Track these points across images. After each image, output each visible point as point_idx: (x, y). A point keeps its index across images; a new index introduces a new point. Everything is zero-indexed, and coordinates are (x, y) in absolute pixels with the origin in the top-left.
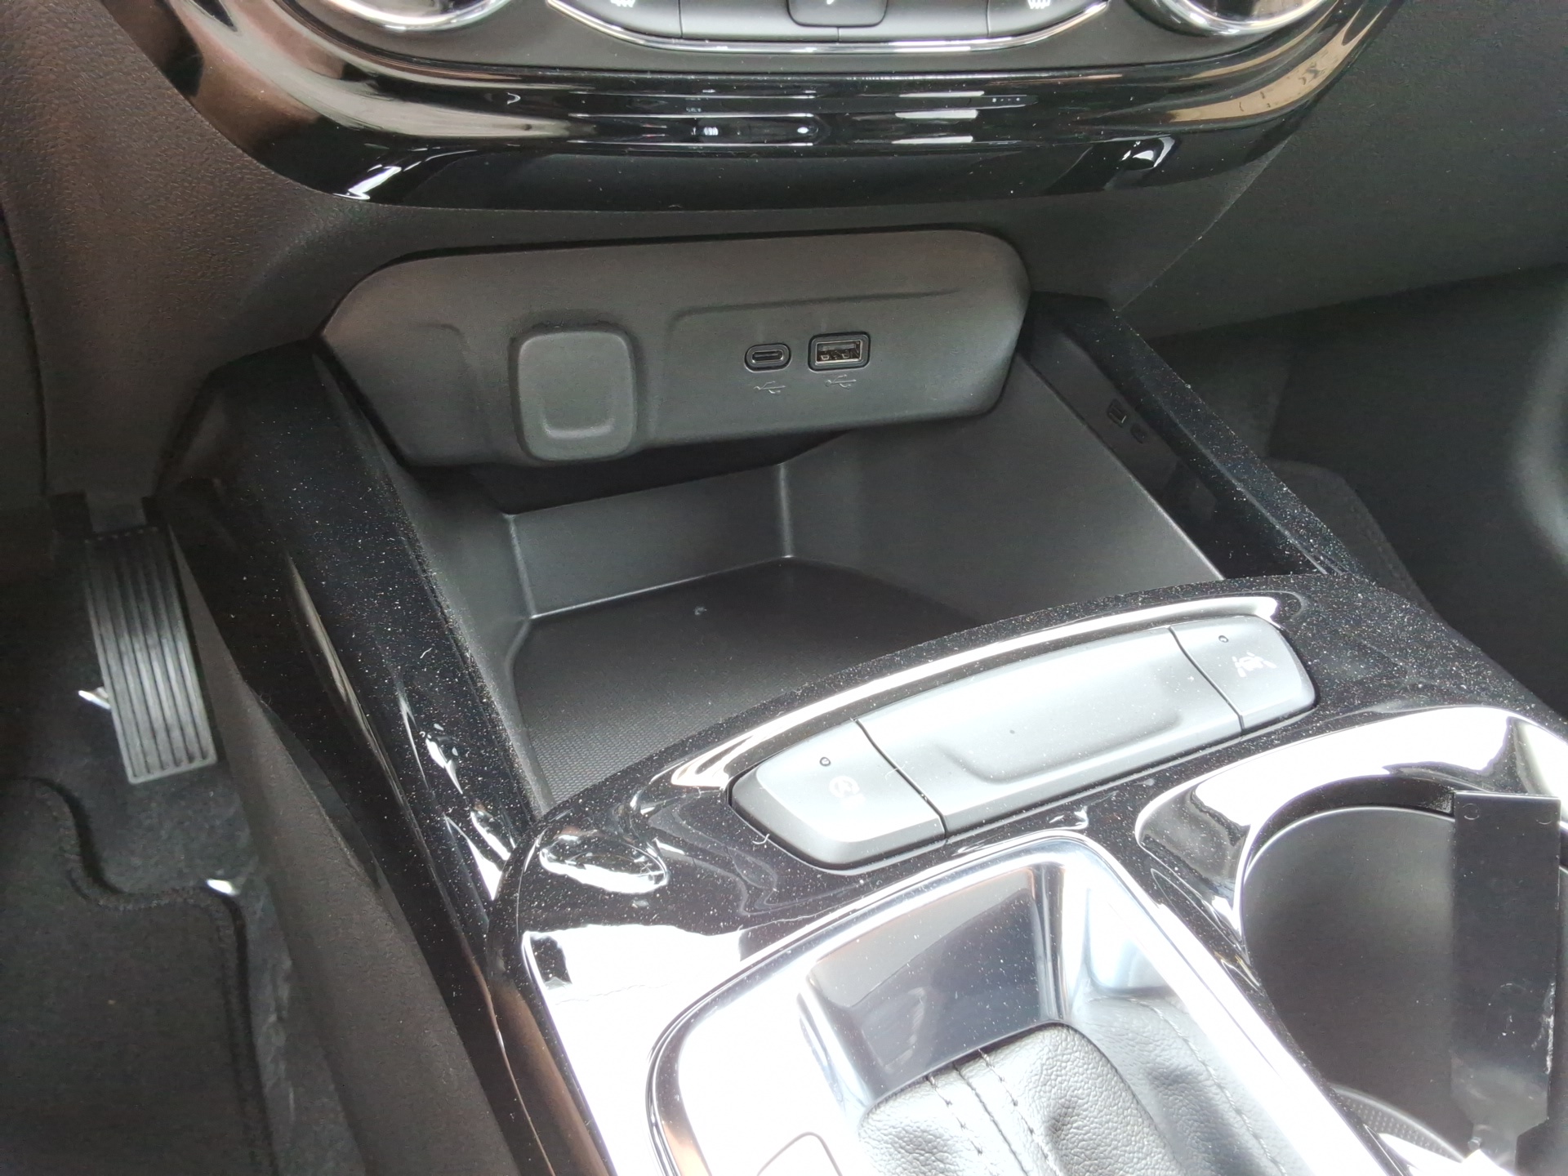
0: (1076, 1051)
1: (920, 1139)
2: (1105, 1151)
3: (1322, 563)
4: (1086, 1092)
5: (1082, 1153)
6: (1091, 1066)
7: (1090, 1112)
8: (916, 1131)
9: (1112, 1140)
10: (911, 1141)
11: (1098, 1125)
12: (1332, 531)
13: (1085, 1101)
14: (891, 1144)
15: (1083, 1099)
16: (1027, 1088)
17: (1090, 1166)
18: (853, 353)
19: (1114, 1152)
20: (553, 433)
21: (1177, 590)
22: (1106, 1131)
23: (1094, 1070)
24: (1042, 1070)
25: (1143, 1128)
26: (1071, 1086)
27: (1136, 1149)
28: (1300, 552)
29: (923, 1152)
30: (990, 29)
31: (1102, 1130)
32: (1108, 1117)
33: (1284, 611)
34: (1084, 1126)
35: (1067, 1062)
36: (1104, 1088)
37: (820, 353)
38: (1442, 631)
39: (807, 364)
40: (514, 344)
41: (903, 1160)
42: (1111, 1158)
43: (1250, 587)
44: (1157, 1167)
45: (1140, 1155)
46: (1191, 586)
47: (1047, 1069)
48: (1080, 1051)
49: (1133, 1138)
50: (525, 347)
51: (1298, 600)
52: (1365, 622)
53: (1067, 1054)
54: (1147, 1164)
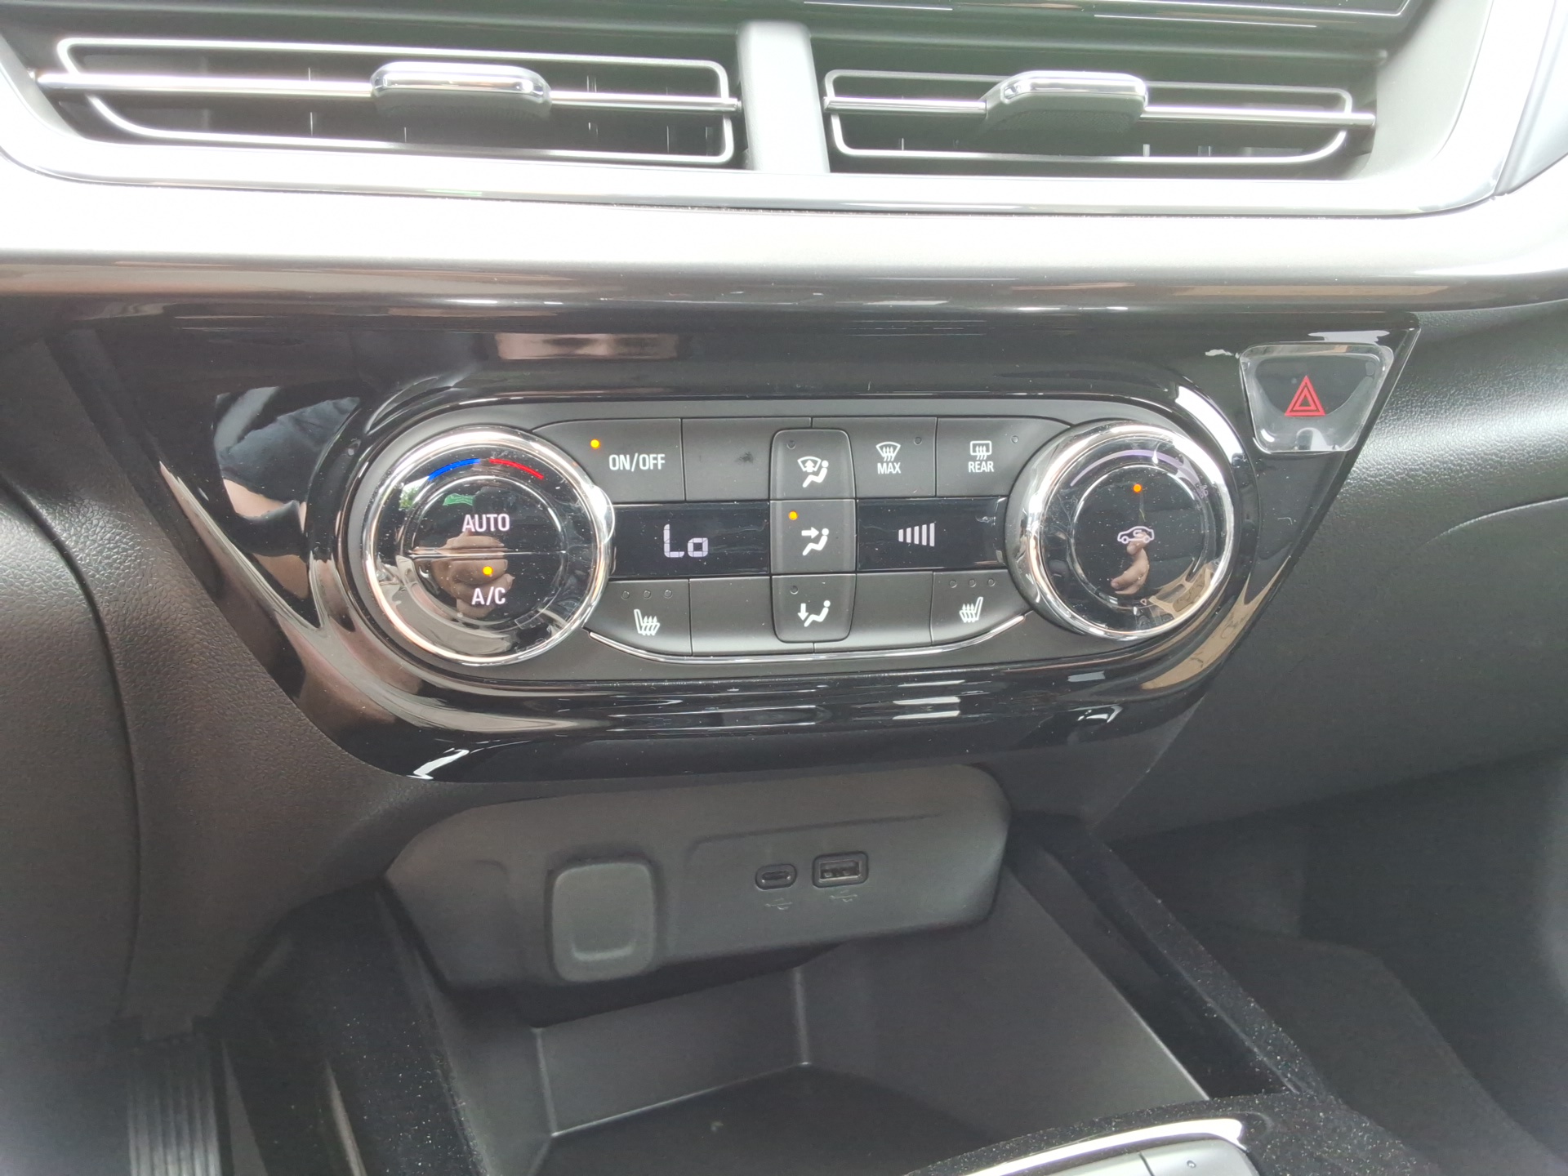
3: (1290, 1080)
12: (1299, 1047)
18: (854, 871)
20: (581, 956)
21: (1148, 1114)
28: (1270, 1070)
30: (933, 639)
33: (1250, 1133)
37: (823, 872)
38: (1400, 1149)
39: (811, 882)
40: (551, 875)
43: (1217, 1109)
46: (1162, 1108)
50: (561, 879)
51: (1263, 1121)
52: (1326, 1142)
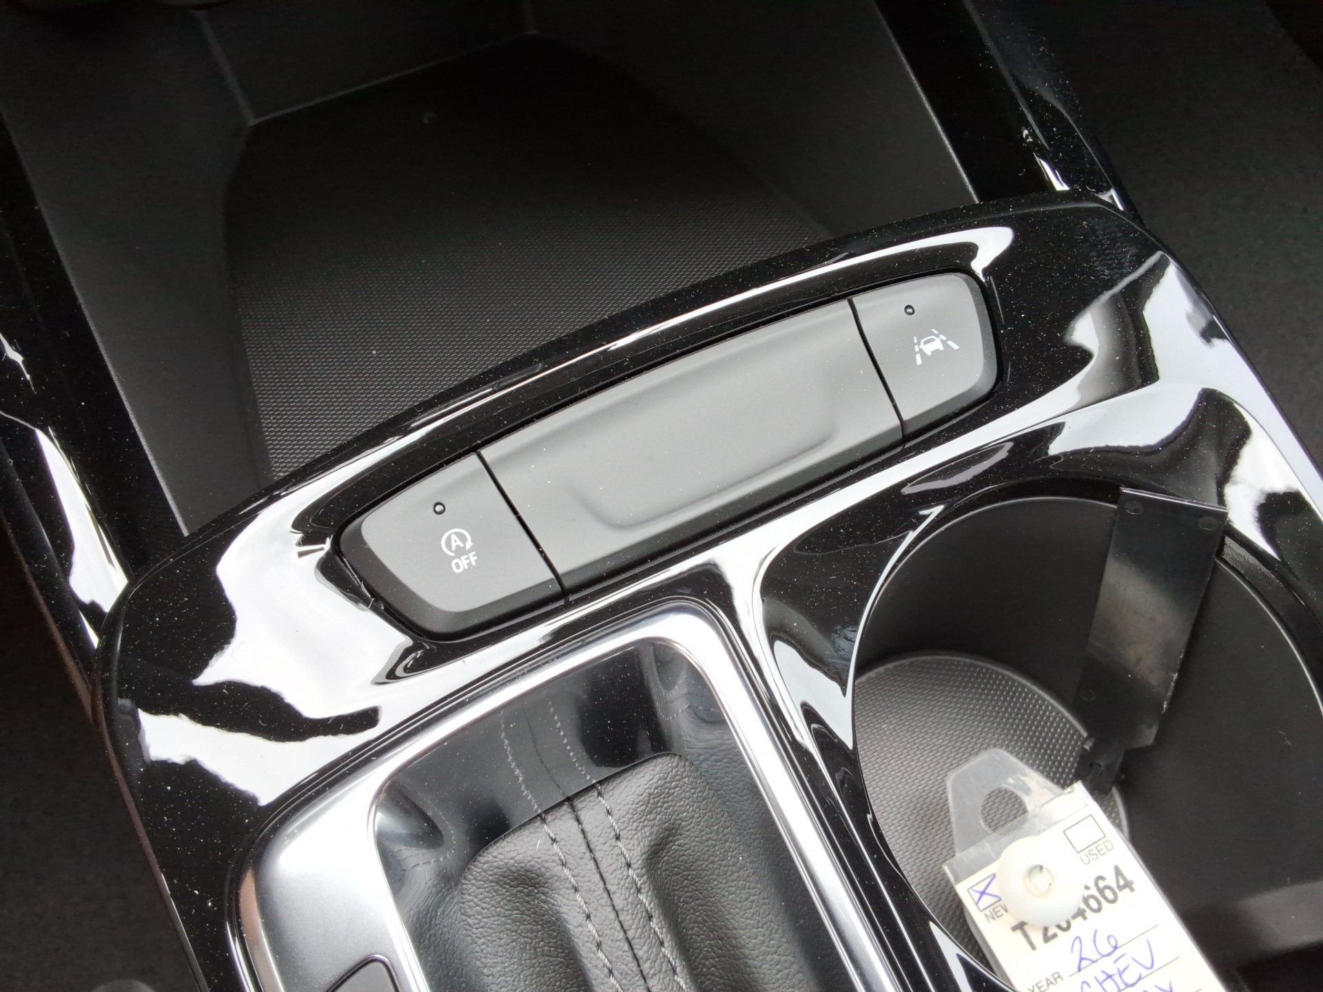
0: (685, 777)
1: (523, 877)
2: (702, 864)
4: (690, 814)
5: (682, 865)
6: (697, 790)
7: (692, 832)
8: (520, 871)
9: (710, 856)
10: (516, 879)
11: (698, 844)
13: (687, 823)
14: (496, 882)
15: (686, 821)
16: (631, 820)
17: (689, 875)
19: (711, 866)
22: (705, 849)
23: (700, 794)
24: (649, 800)
25: (739, 845)
26: (676, 811)
27: (731, 863)
29: (527, 886)
31: (701, 848)
32: (708, 835)
34: (685, 844)
35: (675, 788)
36: (708, 810)
41: (508, 893)
42: (708, 871)
44: (748, 879)
45: (734, 868)
47: (654, 798)
48: (689, 777)
49: (729, 854)
53: (676, 781)
54: (739, 877)
